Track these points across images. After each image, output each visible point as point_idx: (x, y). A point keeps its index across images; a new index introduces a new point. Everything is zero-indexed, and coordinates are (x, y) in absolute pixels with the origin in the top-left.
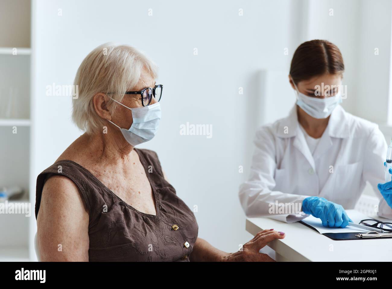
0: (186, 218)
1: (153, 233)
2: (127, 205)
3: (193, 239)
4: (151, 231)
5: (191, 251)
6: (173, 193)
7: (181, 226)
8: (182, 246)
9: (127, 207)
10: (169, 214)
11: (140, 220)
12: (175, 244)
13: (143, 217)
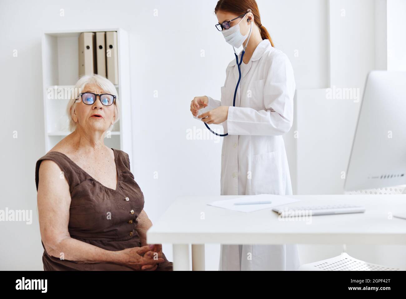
0: (137, 195)
1: (109, 201)
2: (95, 181)
3: (138, 209)
4: (108, 199)
5: (134, 217)
6: (132, 178)
7: (131, 199)
8: (129, 212)
9: (95, 182)
10: (125, 191)
11: (103, 191)
12: (124, 210)
13: (105, 190)
